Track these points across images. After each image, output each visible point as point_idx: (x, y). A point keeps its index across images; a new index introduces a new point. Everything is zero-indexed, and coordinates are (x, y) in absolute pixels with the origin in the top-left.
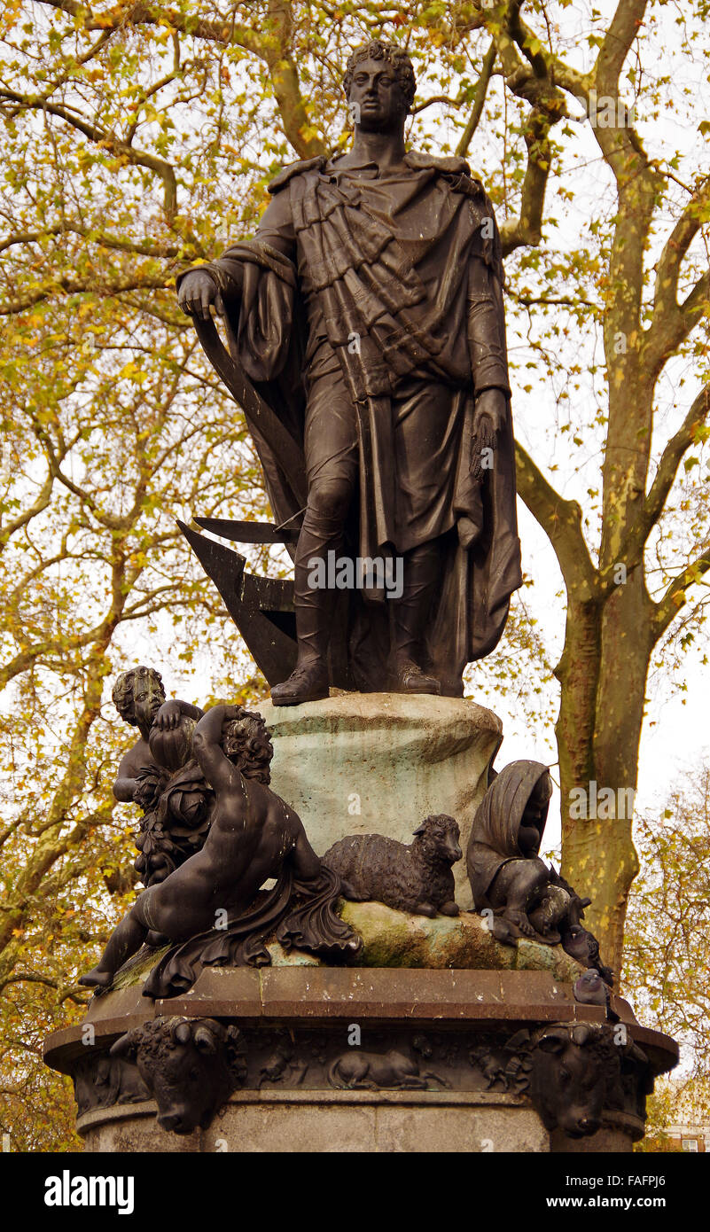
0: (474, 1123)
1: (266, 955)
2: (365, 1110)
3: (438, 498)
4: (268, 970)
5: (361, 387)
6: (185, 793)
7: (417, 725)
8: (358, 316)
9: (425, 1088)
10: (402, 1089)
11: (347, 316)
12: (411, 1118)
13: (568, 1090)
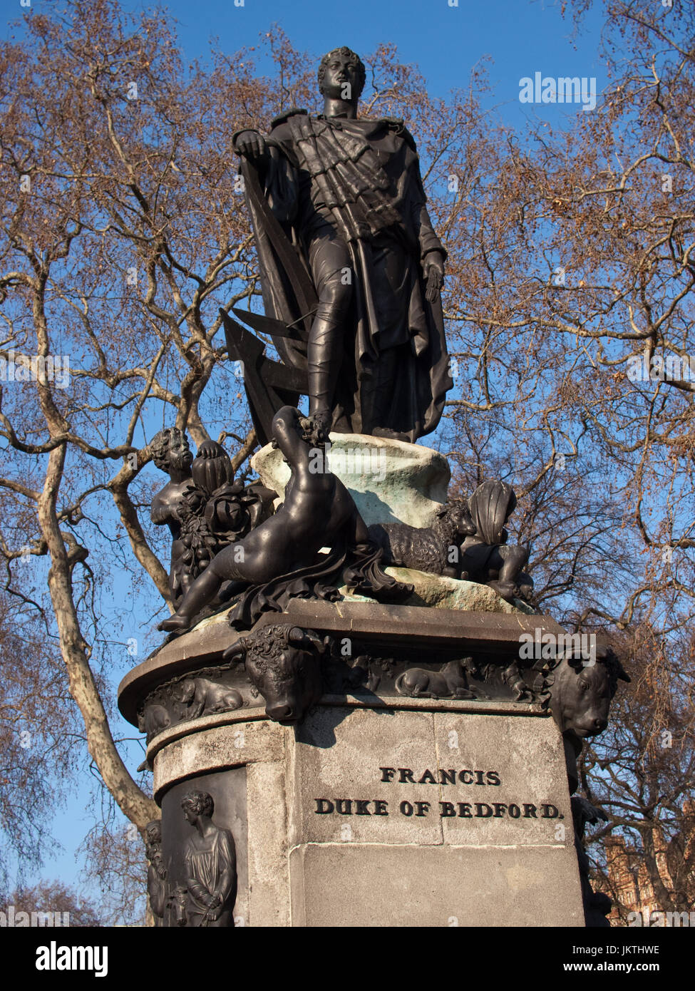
0: (508, 727)
1: (336, 593)
2: (425, 714)
5: (351, 233)
6: (227, 501)
7: (411, 455)
8: (347, 190)
9: (473, 698)
10: (455, 699)
11: (339, 189)
12: (461, 722)
13: (586, 698)
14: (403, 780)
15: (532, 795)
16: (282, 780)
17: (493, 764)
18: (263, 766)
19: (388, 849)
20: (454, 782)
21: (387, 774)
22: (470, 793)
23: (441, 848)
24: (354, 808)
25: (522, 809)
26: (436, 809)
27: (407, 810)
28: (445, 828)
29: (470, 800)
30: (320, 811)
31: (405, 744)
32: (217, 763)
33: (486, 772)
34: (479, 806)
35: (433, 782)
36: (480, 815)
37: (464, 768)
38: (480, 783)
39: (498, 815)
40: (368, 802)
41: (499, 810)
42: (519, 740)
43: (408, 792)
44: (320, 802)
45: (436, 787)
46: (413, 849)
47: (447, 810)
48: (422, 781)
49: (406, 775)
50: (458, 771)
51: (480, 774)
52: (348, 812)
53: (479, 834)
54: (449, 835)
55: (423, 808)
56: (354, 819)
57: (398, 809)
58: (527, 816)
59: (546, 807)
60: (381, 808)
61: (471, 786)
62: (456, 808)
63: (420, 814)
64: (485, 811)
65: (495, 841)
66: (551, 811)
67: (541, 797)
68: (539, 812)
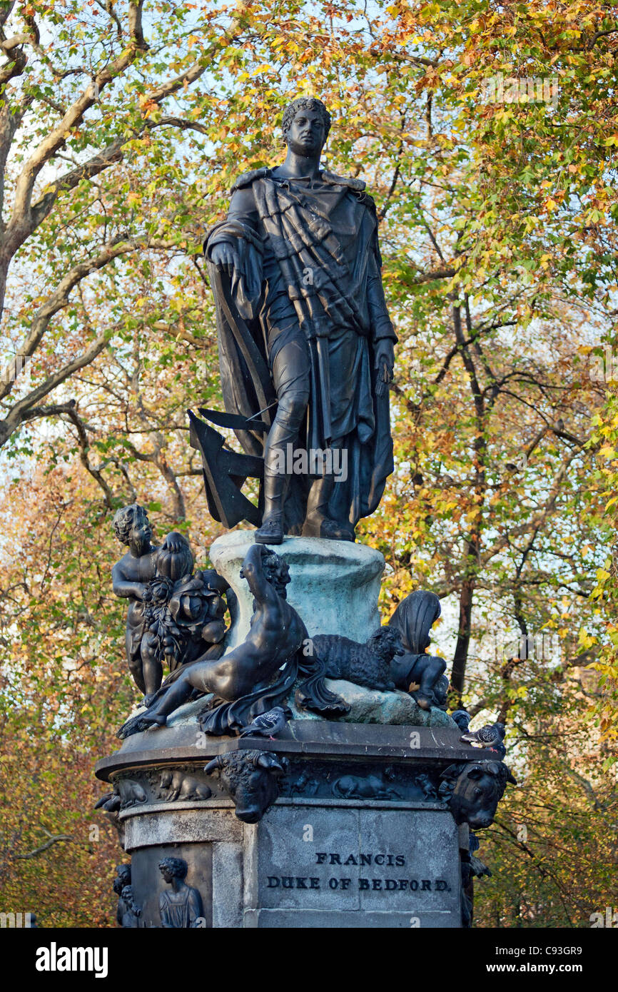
0: (416, 820)
2: (354, 811)
3: (348, 408)
6: (191, 598)
9: (389, 798)
12: (380, 817)
13: (479, 801)
14: (332, 863)
15: (430, 873)
16: (240, 857)
17: (403, 850)
18: (227, 845)
19: (319, 913)
20: (369, 863)
21: (321, 857)
22: (382, 872)
23: (359, 913)
24: (295, 884)
25: (421, 884)
26: (356, 883)
27: (334, 885)
28: (362, 898)
29: (382, 878)
30: (270, 886)
31: (335, 834)
32: (189, 838)
33: (395, 856)
34: (388, 882)
35: (355, 863)
36: (388, 889)
37: (379, 853)
38: (390, 864)
39: (402, 889)
40: (304, 879)
41: (403, 885)
42: (423, 830)
43: (335, 872)
44: (270, 878)
45: (357, 868)
46: (337, 914)
47: (364, 884)
48: (347, 863)
49: (335, 858)
50: (374, 855)
51: (390, 857)
52: (291, 887)
53: (387, 902)
54: (365, 903)
55: (346, 883)
56: (295, 892)
57: (327, 884)
58: (424, 889)
59: (438, 882)
60: (315, 883)
61: (384, 867)
62: (371, 883)
63: (344, 888)
64: (392, 885)
65: (398, 909)
66: (442, 885)
67: (437, 874)
68: (433, 887)
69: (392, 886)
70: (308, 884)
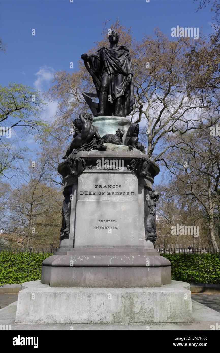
2: (106, 174)
3: (122, 90)
4: (90, 152)
9: (117, 170)
10: (113, 170)
12: (114, 175)
14: (100, 188)
15: (129, 190)
17: (121, 184)
18: (75, 185)
19: (95, 202)
20: (111, 188)
21: (96, 186)
23: (107, 201)
24: (88, 193)
26: (106, 193)
27: (100, 194)
28: (108, 197)
29: (114, 192)
31: (101, 180)
32: (68, 185)
35: (106, 188)
39: (120, 195)
42: (127, 178)
44: (81, 192)
46: (101, 202)
47: (109, 193)
50: (112, 185)
51: (117, 186)
53: (115, 199)
56: (88, 196)
58: (127, 195)
60: (94, 193)
61: (115, 189)
63: (103, 194)
65: (119, 200)
66: (133, 193)
67: (131, 191)
68: (130, 194)
69: (117, 194)
70: (92, 193)
